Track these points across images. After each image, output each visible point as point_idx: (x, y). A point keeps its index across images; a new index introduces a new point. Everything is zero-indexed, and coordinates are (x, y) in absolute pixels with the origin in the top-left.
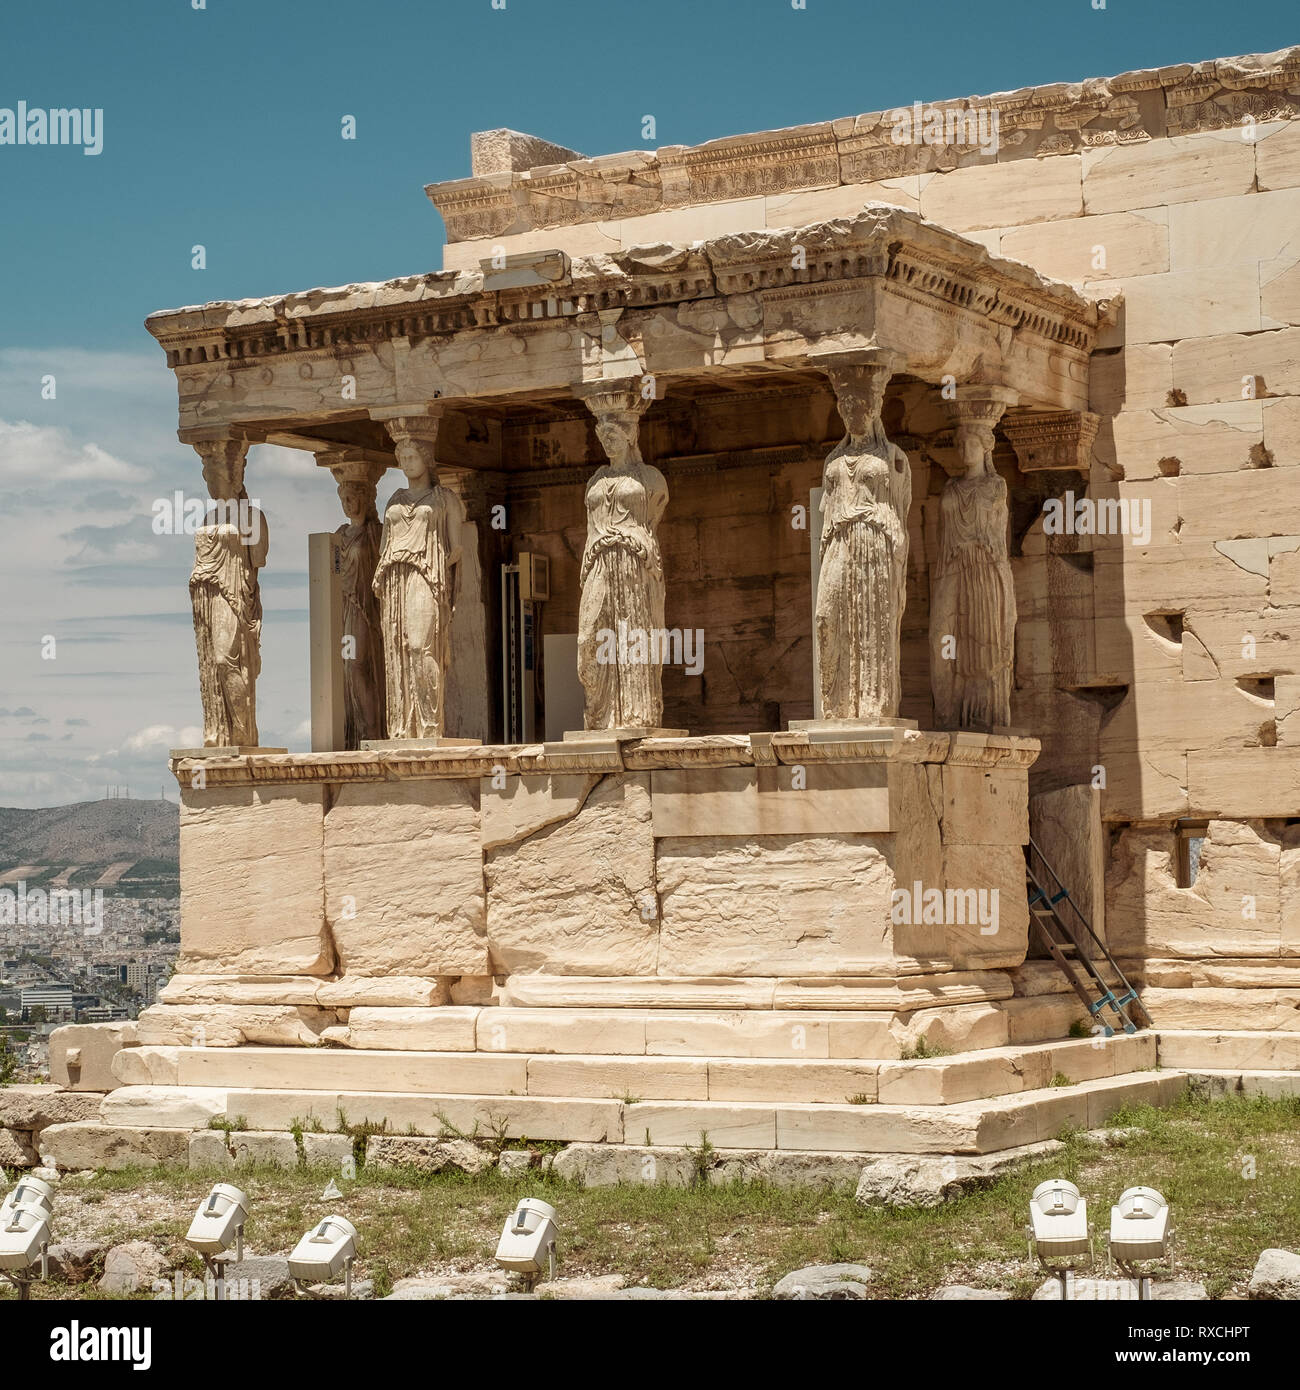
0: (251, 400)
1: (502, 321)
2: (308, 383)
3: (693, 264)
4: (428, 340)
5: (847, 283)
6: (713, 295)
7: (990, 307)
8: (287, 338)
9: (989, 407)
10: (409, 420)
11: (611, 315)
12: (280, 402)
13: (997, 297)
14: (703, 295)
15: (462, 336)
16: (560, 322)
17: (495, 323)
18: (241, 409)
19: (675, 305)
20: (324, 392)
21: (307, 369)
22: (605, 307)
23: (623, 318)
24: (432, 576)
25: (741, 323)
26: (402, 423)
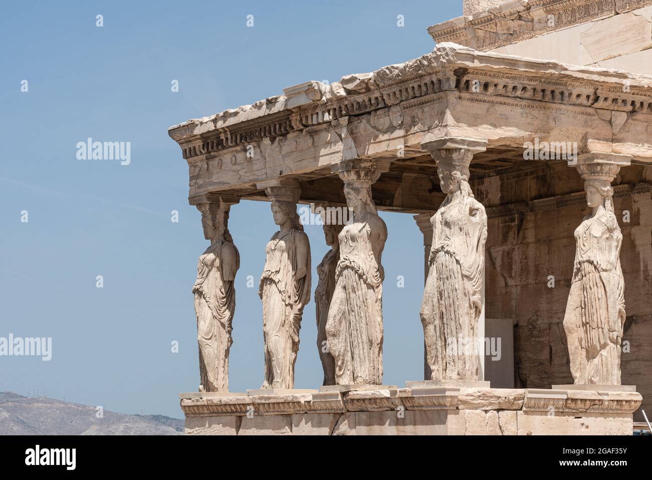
0: (215, 179)
1: (303, 125)
2: (236, 167)
3: (372, 87)
4: (278, 139)
5: (434, 96)
6: (383, 106)
7: (591, 101)
8: (224, 140)
9: (599, 168)
10: (272, 188)
11: (344, 120)
12: (225, 180)
13: (595, 93)
14: (380, 106)
15: (290, 136)
16: (325, 126)
17: (302, 127)
18: (211, 184)
19: (369, 113)
20: (240, 173)
21: (234, 158)
22: (342, 116)
23: (350, 122)
24: (281, 286)
25: (395, 124)
26: (269, 190)
